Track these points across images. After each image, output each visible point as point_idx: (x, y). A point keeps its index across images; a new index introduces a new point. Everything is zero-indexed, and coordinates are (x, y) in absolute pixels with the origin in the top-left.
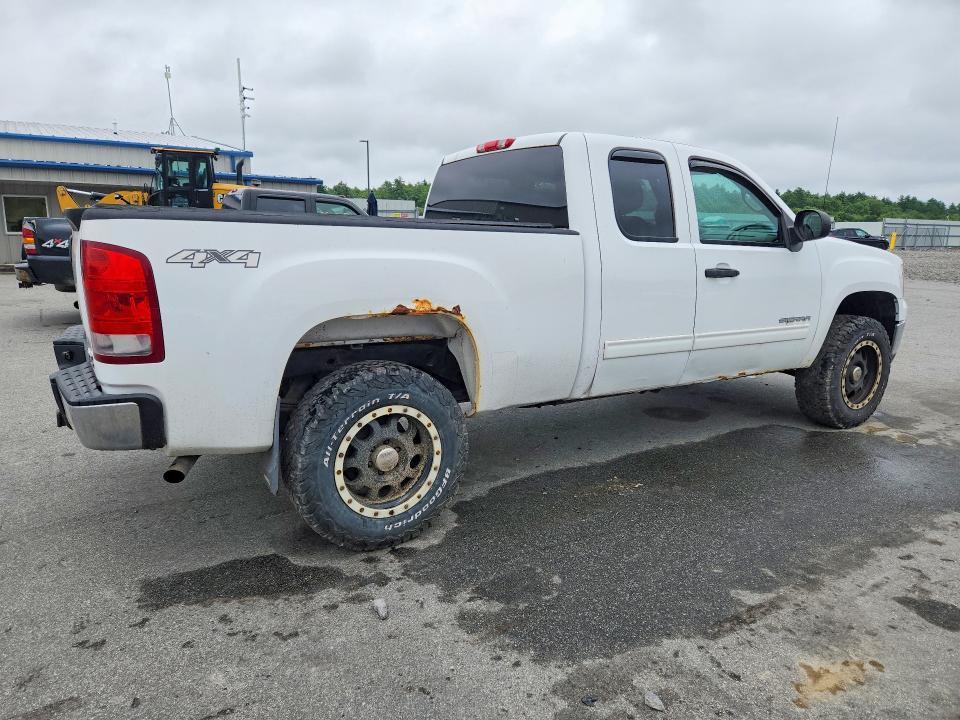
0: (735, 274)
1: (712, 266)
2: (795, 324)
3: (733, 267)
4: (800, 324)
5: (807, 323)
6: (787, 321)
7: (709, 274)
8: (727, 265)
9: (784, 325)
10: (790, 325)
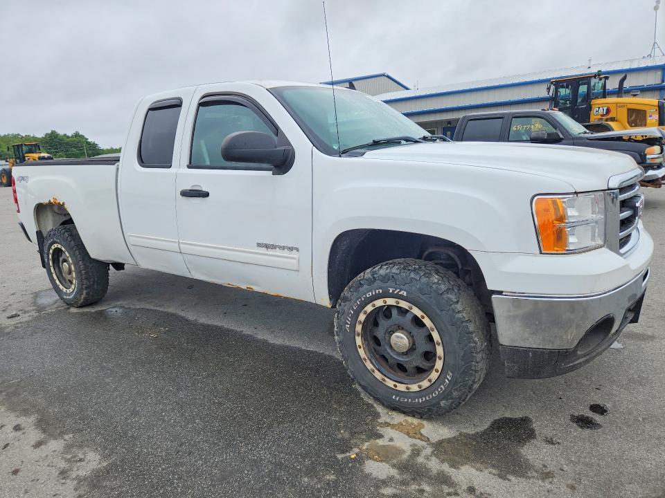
0: (206, 195)
1: (188, 187)
2: (278, 252)
3: (205, 189)
4: (286, 253)
5: (294, 254)
6: (267, 246)
7: (185, 194)
8: (200, 186)
9: (263, 250)
10: (271, 252)
